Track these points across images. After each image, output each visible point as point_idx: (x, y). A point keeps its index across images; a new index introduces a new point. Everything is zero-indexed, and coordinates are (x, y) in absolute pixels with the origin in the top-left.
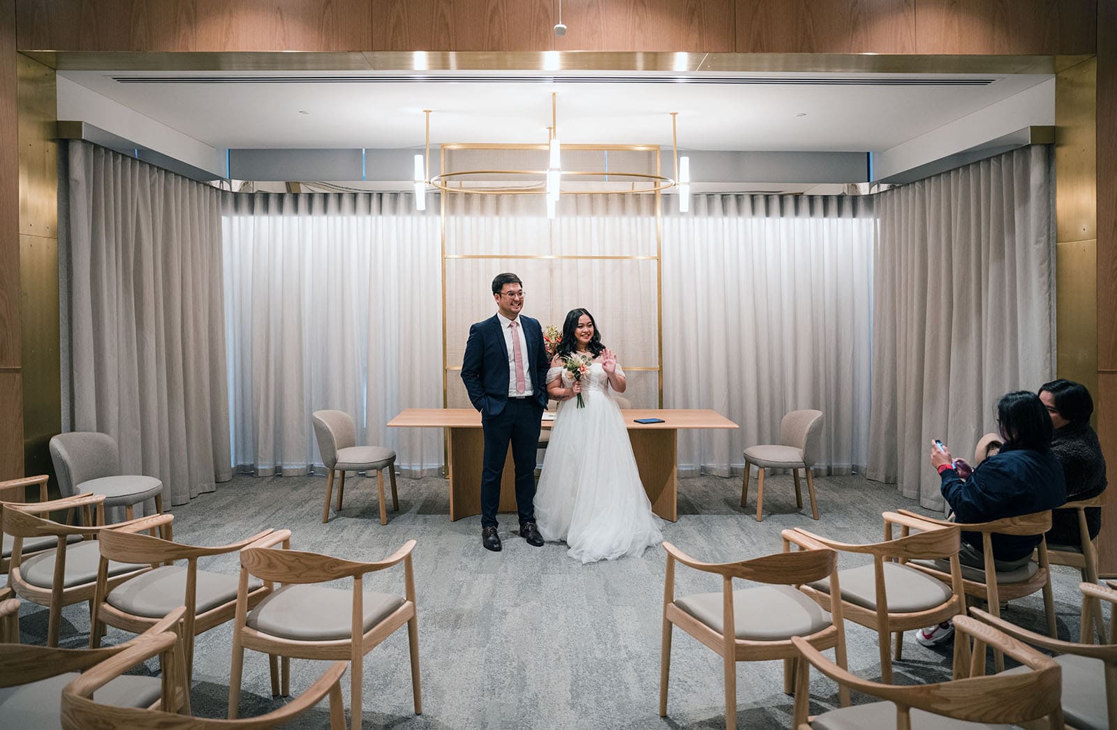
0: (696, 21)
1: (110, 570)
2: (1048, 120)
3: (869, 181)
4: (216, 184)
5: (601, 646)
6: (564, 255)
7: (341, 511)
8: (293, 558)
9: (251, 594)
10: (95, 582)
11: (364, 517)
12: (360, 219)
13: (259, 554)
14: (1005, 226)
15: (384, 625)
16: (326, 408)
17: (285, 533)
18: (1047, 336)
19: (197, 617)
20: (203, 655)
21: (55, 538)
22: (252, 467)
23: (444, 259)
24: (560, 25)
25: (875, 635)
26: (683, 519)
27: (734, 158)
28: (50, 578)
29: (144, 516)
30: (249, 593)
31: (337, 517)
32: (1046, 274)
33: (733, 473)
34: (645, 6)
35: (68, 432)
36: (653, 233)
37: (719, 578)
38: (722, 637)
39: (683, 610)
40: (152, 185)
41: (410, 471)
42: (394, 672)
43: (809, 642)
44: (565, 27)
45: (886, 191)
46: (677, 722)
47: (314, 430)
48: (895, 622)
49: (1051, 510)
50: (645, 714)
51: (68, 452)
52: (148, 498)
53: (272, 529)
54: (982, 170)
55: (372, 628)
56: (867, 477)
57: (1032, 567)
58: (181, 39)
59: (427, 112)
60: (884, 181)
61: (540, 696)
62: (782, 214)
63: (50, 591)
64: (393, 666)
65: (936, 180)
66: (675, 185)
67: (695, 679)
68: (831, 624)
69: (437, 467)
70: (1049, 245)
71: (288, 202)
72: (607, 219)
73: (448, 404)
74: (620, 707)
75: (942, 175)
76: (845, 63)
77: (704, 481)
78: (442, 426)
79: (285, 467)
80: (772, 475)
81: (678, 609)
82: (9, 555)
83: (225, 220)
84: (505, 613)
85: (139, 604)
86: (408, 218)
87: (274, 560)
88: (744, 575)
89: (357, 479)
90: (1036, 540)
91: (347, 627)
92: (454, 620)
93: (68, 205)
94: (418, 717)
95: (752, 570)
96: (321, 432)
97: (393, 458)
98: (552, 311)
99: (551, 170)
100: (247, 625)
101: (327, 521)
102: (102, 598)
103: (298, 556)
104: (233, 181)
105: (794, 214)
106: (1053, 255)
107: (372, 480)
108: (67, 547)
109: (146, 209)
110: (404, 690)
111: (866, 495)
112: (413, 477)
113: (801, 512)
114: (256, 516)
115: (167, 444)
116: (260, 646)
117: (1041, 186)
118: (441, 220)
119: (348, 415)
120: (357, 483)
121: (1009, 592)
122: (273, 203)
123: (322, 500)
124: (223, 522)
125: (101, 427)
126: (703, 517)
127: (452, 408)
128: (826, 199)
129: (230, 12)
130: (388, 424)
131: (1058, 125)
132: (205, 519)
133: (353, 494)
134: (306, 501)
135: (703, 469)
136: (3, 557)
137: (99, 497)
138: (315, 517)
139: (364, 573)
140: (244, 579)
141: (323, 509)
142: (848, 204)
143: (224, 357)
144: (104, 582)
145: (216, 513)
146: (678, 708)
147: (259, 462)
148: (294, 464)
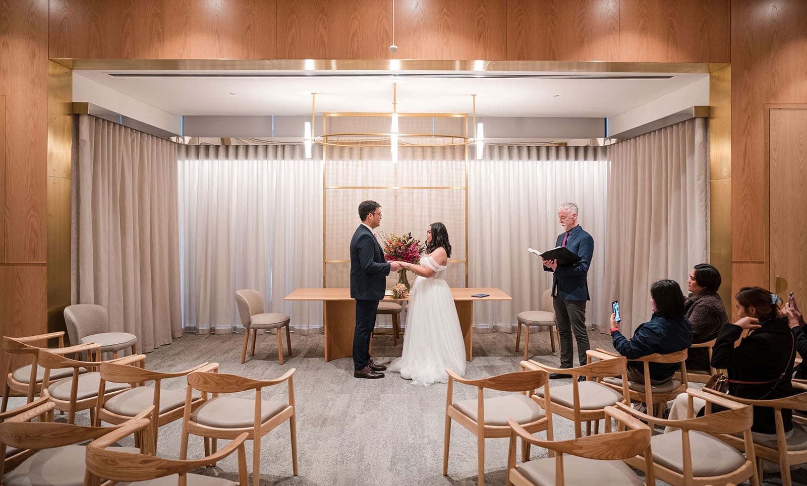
0: (482, 40)
1: (106, 389)
2: (705, 102)
3: (606, 136)
4: (174, 139)
5: (413, 436)
6: (404, 186)
7: (253, 355)
8: (219, 378)
9: (193, 403)
10: (97, 397)
11: (269, 360)
12: (270, 162)
13: (199, 376)
14: (681, 169)
15: (275, 419)
16: (245, 288)
17: (216, 365)
18: (704, 240)
19: (160, 416)
20: (162, 443)
21: (71, 370)
22: (195, 328)
23: (325, 189)
24: (394, 46)
25: (573, 423)
26: (477, 359)
27: (518, 121)
28: (68, 394)
29: (125, 356)
30: (192, 402)
31: (251, 360)
32: (704, 200)
33: (513, 330)
34: (450, 31)
35: (75, 304)
36: (463, 172)
37: (476, 388)
38: (477, 424)
39: (457, 409)
40: (132, 142)
41: (300, 330)
42: (282, 452)
43: (524, 428)
44: (396, 47)
45: (614, 144)
46: (453, 478)
47: (236, 303)
48: (584, 415)
49: (687, 349)
50: (434, 474)
51: (76, 316)
52: (128, 346)
53: (208, 363)
54: (668, 132)
55: (267, 420)
56: (601, 332)
57: (676, 383)
58: (154, 51)
59: (314, 94)
60: (613, 137)
61: (371, 465)
62: (548, 159)
63: (69, 402)
64: (281, 448)
65: (643, 137)
66: (474, 141)
67: (468, 454)
68: (544, 417)
69: (319, 327)
70: (706, 181)
71: (222, 151)
72: (433, 162)
73: (326, 285)
74: (420, 471)
75: (646, 135)
76: (580, 66)
77: (495, 335)
78: (321, 300)
79: (216, 328)
80: (540, 331)
81: (454, 409)
82: (41, 381)
83: (179, 163)
84: (355, 417)
85: (124, 409)
86: (302, 162)
87: (208, 379)
88: (490, 386)
89: (265, 336)
90: (677, 366)
91: (251, 419)
92: (322, 422)
93: (78, 157)
94: (295, 477)
95: (495, 383)
96: (241, 304)
97: (288, 321)
98: (396, 224)
99: (392, 133)
100: (191, 420)
101: (244, 362)
102: (101, 405)
103: (222, 376)
104: (185, 137)
105: (556, 158)
106: (708, 188)
107: (275, 336)
108: (79, 375)
109: (128, 157)
110: (288, 462)
111: (598, 343)
112: (303, 334)
113: (554, 354)
114: (197, 359)
115: (140, 311)
116: (198, 432)
117: (701, 144)
118: (323, 163)
119: (259, 293)
120: (265, 338)
121: (660, 398)
122: (212, 151)
123: (241, 350)
124: (176, 363)
125: (97, 301)
126: (489, 358)
127: (329, 288)
128: (576, 149)
129: (186, 34)
130: (285, 298)
131: (712, 105)
132: (164, 362)
133: (263, 345)
134: (231, 350)
135: (494, 327)
136: (37, 383)
137: (97, 345)
138: (236, 360)
139: (263, 386)
140: (190, 392)
141: (241, 355)
142: (590, 152)
143: (178, 255)
144: (103, 395)
145: (171, 358)
146: (455, 470)
147: (200, 325)
148: (223, 326)
